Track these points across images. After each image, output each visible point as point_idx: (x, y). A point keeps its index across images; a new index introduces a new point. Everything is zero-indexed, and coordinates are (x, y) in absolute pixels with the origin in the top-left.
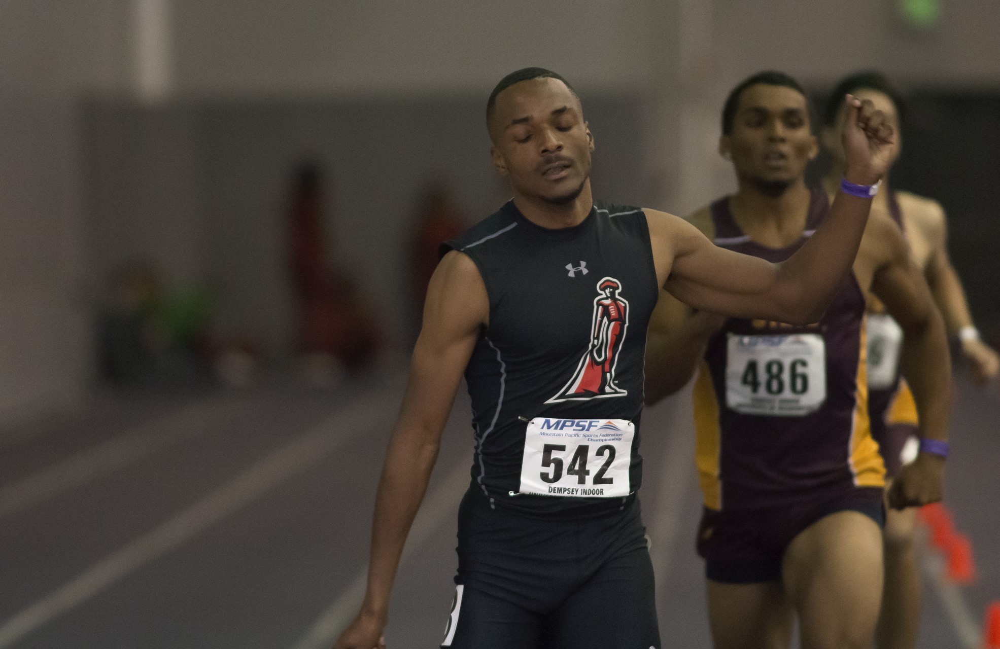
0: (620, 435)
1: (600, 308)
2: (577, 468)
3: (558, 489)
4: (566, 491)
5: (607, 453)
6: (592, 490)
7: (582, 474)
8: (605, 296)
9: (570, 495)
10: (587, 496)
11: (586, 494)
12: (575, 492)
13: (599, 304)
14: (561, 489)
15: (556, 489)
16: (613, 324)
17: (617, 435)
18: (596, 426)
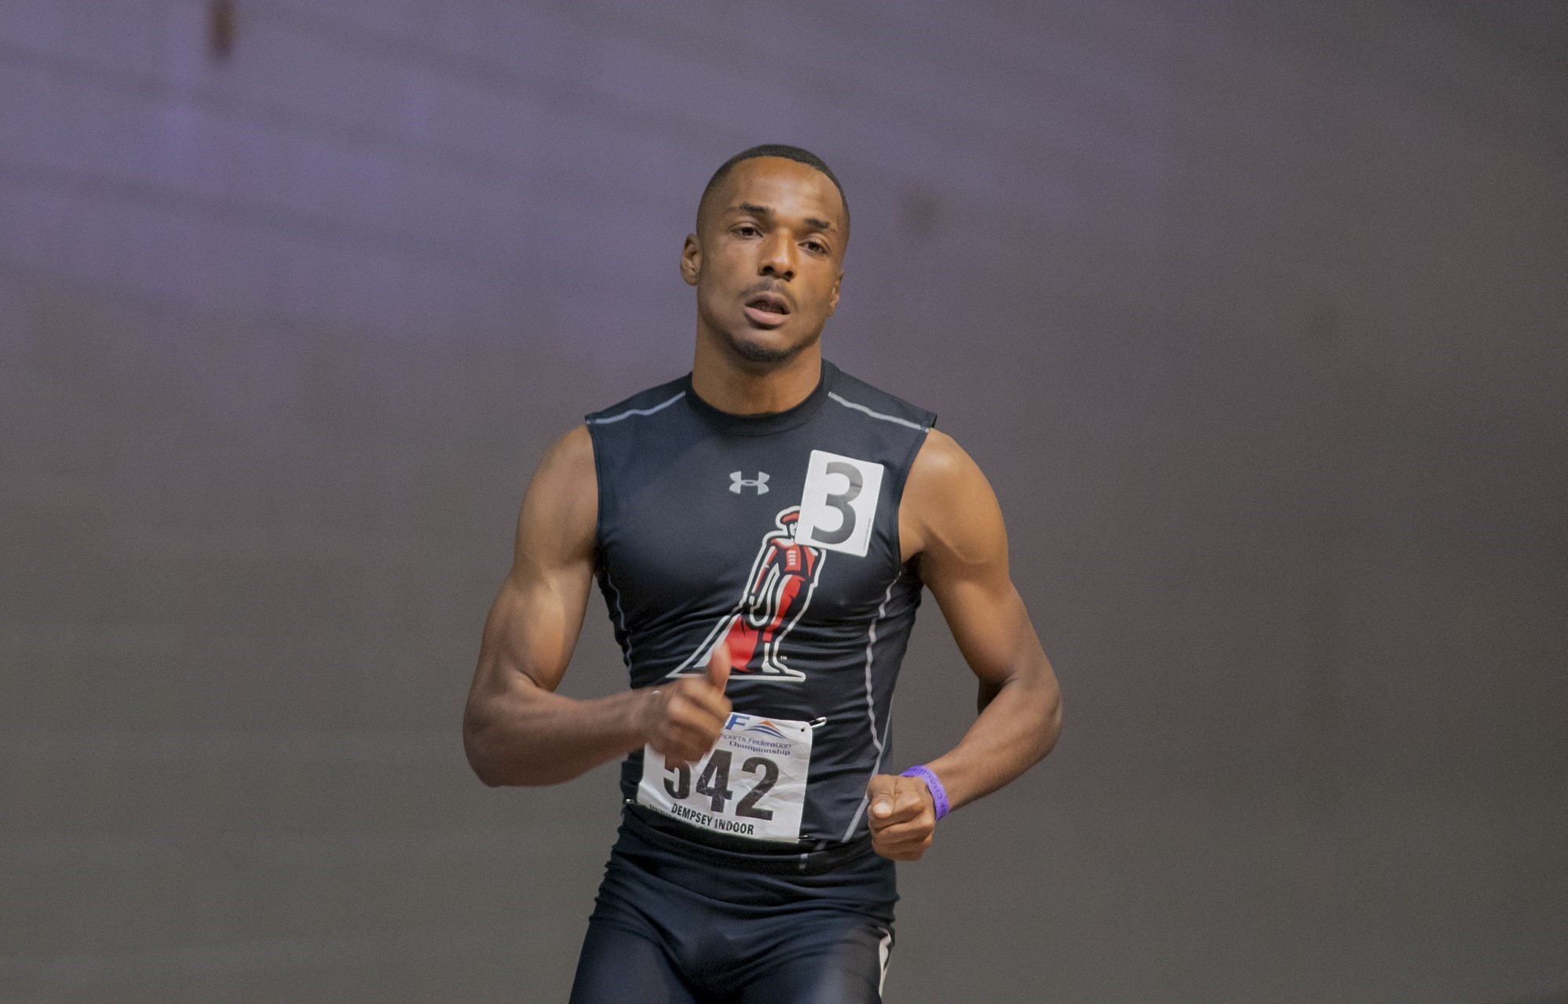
0: (786, 746)
1: (773, 549)
2: (712, 784)
3: (685, 809)
4: (694, 816)
5: (761, 770)
6: (733, 823)
7: (720, 795)
8: (786, 534)
9: (699, 825)
10: (724, 831)
11: (723, 828)
12: (706, 822)
13: (770, 543)
14: (689, 811)
15: (682, 810)
16: (788, 578)
17: (781, 746)
18: (743, 725)
